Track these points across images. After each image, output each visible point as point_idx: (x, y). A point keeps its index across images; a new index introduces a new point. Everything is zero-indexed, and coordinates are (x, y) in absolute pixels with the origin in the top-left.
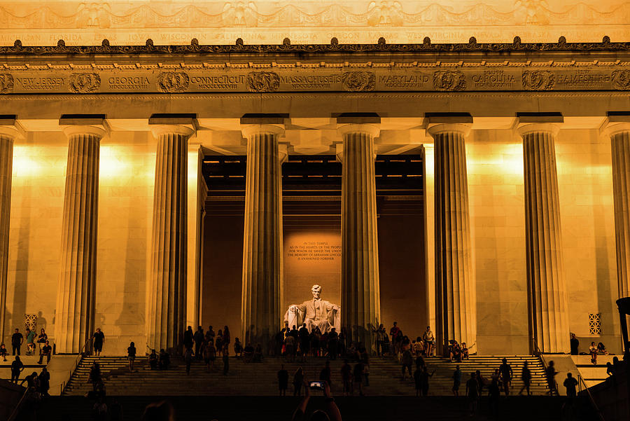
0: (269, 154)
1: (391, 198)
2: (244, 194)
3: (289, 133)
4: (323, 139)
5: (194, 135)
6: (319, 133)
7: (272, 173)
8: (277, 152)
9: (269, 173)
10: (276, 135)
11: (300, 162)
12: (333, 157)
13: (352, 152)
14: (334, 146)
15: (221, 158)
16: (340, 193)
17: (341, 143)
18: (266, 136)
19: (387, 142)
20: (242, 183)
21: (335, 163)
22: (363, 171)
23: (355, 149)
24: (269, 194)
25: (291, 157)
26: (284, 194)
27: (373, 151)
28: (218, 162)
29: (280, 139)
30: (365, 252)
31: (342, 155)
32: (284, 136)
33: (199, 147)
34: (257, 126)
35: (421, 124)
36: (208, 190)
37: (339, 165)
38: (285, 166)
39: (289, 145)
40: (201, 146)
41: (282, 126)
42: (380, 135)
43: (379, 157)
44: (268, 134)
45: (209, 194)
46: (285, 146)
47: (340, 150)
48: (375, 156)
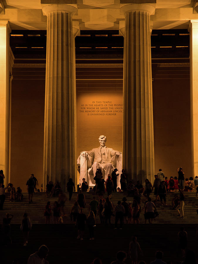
0: (65, 29)
1: (162, 65)
2: (45, 62)
3: (81, 11)
4: (109, 17)
5: (3, 12)
6: (105, 12)
7: (67, 45)
8: (71, 28)
9: (65, 44)
10: (71, 13)
11: (90, 35)
12: (117, 32)
13: (132, 28)
14: (117, 22)
15: (25, 32)
16: (122, 62)
17: (123, 20)
18: (62, 14)
19: (161, 19)
20: (43, 53)
21: (118, 36)
22: (141, 44)
23: (135, 25)
24: (65, 62)
25: (82, 32)
26: (77, 62)
27: (150, 27)
28: (22, 35)
29: (74, 17)
30: (142, 109)
31: (124, 30)
32: (77, 14)
33: (6, 22)
34: (55, 5)
35: (190, 3)
36: (14, 58)
37: (122, 38)
38: (77, 39)
39: (81, 22)
40: (9, 22)
41: (75, 6)
42: (156, 13)
43: (154, 31)
44: (64, 12)
45: (15, 62)
46: (78, 23)
47: (122, 26)
48: (151, 31)
